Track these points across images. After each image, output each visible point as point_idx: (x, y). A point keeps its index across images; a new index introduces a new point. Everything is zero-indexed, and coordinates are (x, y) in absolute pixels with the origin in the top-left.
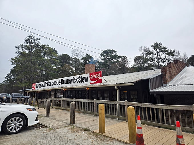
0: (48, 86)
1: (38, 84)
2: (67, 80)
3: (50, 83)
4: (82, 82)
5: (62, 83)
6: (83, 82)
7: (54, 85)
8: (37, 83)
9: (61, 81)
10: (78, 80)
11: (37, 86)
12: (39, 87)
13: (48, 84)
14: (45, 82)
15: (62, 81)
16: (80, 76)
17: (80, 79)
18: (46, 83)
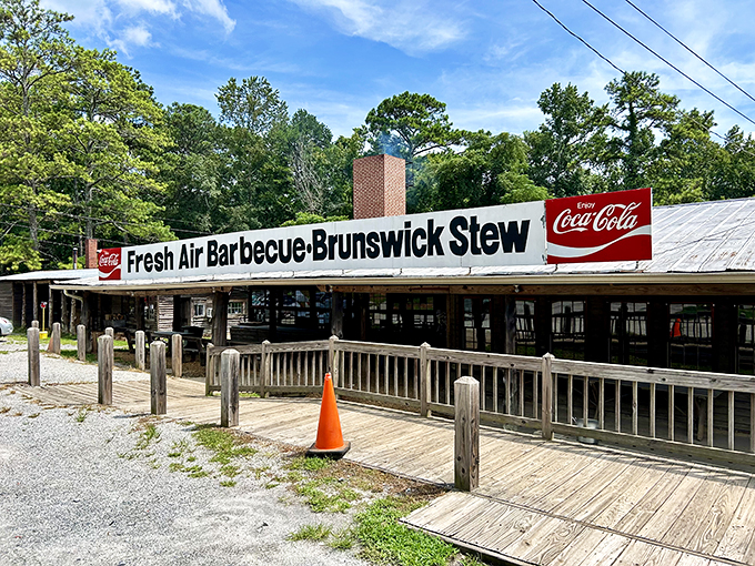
0: (211, 263)
1: (140, 250)
2: (359, 237)
3: (224, 247)
4: (476, 251)
5: (320, 250)
6: (491, 250)
7: (259, 261)
8: (131, 249)
9: (309, 241)
10: (446, 238)
11: (131, 262)
12: (149, 270)
13: (210, 253)
14: (187, 242)
15: (317, 244)
16: (467, 213)
17: (467, 234)
18: (201, 251)
